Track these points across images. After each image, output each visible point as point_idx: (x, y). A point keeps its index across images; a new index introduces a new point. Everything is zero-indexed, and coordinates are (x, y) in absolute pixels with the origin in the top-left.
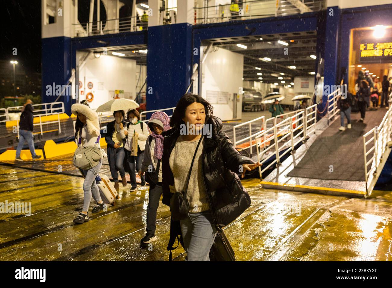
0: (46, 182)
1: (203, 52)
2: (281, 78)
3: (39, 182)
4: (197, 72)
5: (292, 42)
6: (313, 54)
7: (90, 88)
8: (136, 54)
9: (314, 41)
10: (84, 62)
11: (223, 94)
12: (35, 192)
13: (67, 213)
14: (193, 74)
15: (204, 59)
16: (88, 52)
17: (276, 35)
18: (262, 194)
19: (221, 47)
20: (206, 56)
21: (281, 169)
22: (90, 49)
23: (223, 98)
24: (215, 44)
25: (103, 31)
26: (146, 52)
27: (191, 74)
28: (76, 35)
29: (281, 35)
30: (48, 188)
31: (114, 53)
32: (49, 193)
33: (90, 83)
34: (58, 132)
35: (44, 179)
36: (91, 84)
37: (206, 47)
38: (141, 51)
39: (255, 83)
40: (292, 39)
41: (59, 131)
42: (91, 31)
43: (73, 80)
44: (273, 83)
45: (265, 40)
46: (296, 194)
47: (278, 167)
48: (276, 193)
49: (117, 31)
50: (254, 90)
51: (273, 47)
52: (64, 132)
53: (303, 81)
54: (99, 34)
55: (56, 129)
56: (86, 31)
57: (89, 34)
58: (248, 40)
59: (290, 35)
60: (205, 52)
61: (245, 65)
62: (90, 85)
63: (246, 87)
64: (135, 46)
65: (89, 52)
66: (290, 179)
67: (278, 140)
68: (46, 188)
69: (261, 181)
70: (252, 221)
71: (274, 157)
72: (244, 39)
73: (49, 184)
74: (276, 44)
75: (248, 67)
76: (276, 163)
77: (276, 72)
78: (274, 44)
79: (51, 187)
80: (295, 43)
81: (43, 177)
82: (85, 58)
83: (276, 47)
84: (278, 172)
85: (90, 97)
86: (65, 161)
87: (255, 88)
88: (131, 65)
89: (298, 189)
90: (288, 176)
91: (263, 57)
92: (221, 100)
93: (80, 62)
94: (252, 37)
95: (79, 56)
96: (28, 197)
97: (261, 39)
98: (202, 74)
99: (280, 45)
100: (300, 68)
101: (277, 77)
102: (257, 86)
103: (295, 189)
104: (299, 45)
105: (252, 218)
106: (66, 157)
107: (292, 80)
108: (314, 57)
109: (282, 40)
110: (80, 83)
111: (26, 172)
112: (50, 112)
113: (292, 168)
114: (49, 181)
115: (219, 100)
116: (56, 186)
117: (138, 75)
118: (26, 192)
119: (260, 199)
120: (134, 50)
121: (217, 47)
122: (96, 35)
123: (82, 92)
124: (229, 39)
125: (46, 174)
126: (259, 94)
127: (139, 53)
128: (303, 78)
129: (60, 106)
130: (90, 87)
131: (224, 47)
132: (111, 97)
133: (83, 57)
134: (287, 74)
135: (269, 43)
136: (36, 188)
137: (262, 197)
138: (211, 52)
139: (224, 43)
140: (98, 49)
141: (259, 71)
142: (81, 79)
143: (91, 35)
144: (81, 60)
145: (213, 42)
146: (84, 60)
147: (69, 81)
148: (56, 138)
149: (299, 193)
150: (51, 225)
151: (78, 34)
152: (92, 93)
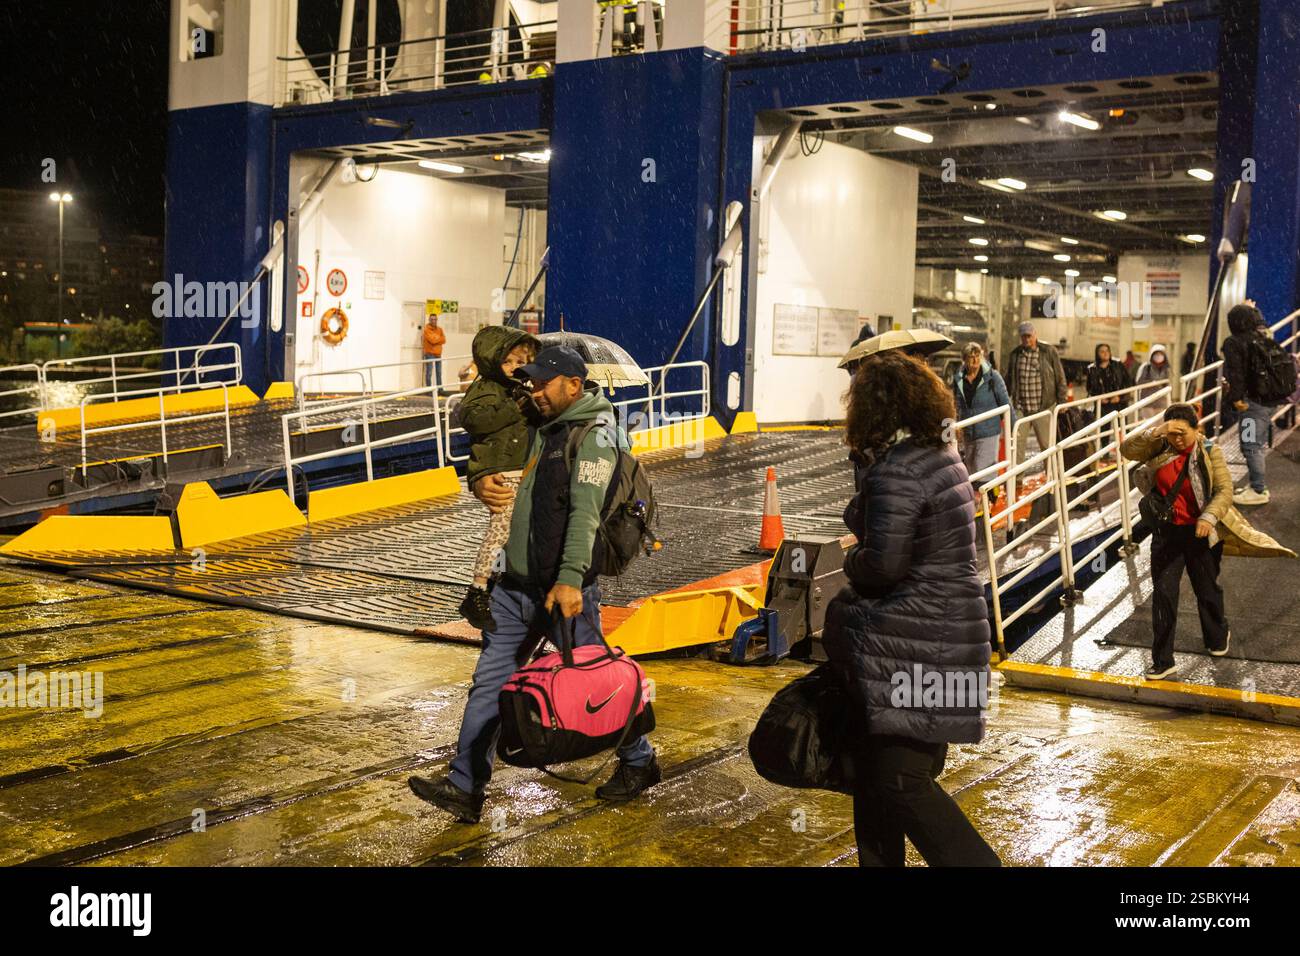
0: (193, 634)
1: (764, 156)
2: (1065, 258)
3: (166, 634)
4: (739, 234)
5: (1114, 117)
6: (1202, 162)
7: (336, 294)
8: (508, 165)
9: (1206, 113)
10: (318, 197)
11: (836, 318)
12: (157, 672)
13: (280, 753)
14: (724, 240)
15: (766, 181)
16: (330, 158)
17: (1051, 92)
18: (1011, 711)
19: (830, 139)
20: (774, 170)
21: (1082, 614)
22: (339, 148)
23: (837, 331)
24: (807, 128)
25: (388, 83)
26: (544, 156)
27: (716, 240)
28: (289, 99)
29: (1070, 89)
30: (201, 657)
31: (425, 163)
32: (208, 676)
33: (337, 271)
34: (220, 451)
35: (184, 624)
36: (340, 278)
37: (776, 139)
38: (527, 156)
39: (961, 277)
40: (1116, 107)
41: (226, 448)
42: (343, 82)
43: (276, 262)
44: (1032, 278)
45: (1006, 112)
46: (1148, 717)
47: (1070, 606)
48: (1065, 706)
49: (438, 83)
50: (957, 304)
51: (1037, 136)
52: (244, 452)
53: (1155, 270)
54: (373, 94)
55: (212, 441)
56: (327, 82)
57: (335, 94)
58: (942, 110)
59: (1109, 88)
60: (771, 159)
61: (923, 206)
62: (337, 282)
63: (924, 293)
64: (504, 138)
65: (337, 160)
66: (1119, 657)
67: (1070, 500)
68: (194, 657)
69: (1003, 658)
70: (986, 813)
71: (1052, 568)
72: (919, 108)
73: (204, 641)
74: (1049, 126)
75: (935, 214)
76: (1059, 590)
77: (1047, 234)
78: (1041, 125)
79: (211, 654)
80: (1129, 119)
81: (181, 618)
82: (319, 182)
83: (1050, 137)
84: (1069, 624)
85: (334, 325)
86: (250, 561)
87: (960, 297)
88: (487, 206)
89: (1153, 698)
90: (1110, 642)
91: (995, 176)
92: (831, 339)
93: (304, 196)
94: (956, 100)
95: (300, 173)
96: (135, 686)
97: (991, 106)
98: (759, 241)
99: (1068, 127)
100: (1142, 216)
101: (1052, 254)
102: (968, 286)
103: (1142, 696)
104: (1145, 126)
105: (984, 801)
106: (253, 545)
107: (1111, 267)
108: (1203, 175)
109: (1074, 109)
110: (301, 272)
111: (120, 595)
112: (191, 379)
113: (1126, 609)
114: (203, 633)
115: (822, 339)
116: (231, 651)
117: (511, 242)
118: (126, 670)
119: (1008, 729)
120: (498, 151)
121: (818, 137)
122: (364, 95)
123: (305, 305)
124: (864, 108)
125: (189, 605)
126: (974, 318)
127: (518, 164)
128: (1155, 259)
129: (227, 355)
130: (334, 288)
131: (843, 140)
132: (413, 324)
133: (315, 177)
134: (1086, 243)
135: (1023, 120)
136: (162, 655)
137: (1015, 723)
138: (793, 157)
139: (845, 123)
140: (368, 150)
141: (977, 231)
142: (305, 259)
143: (345, 96)
144: (306, 188)
145: (800, 119)
146: (318, 189)
147: (263, 267)
148: (216, 474)
149: (1161, 711)
150: (225, 794)
151: (296, 95)
152: (344, 310)
